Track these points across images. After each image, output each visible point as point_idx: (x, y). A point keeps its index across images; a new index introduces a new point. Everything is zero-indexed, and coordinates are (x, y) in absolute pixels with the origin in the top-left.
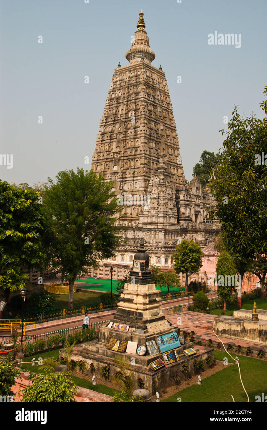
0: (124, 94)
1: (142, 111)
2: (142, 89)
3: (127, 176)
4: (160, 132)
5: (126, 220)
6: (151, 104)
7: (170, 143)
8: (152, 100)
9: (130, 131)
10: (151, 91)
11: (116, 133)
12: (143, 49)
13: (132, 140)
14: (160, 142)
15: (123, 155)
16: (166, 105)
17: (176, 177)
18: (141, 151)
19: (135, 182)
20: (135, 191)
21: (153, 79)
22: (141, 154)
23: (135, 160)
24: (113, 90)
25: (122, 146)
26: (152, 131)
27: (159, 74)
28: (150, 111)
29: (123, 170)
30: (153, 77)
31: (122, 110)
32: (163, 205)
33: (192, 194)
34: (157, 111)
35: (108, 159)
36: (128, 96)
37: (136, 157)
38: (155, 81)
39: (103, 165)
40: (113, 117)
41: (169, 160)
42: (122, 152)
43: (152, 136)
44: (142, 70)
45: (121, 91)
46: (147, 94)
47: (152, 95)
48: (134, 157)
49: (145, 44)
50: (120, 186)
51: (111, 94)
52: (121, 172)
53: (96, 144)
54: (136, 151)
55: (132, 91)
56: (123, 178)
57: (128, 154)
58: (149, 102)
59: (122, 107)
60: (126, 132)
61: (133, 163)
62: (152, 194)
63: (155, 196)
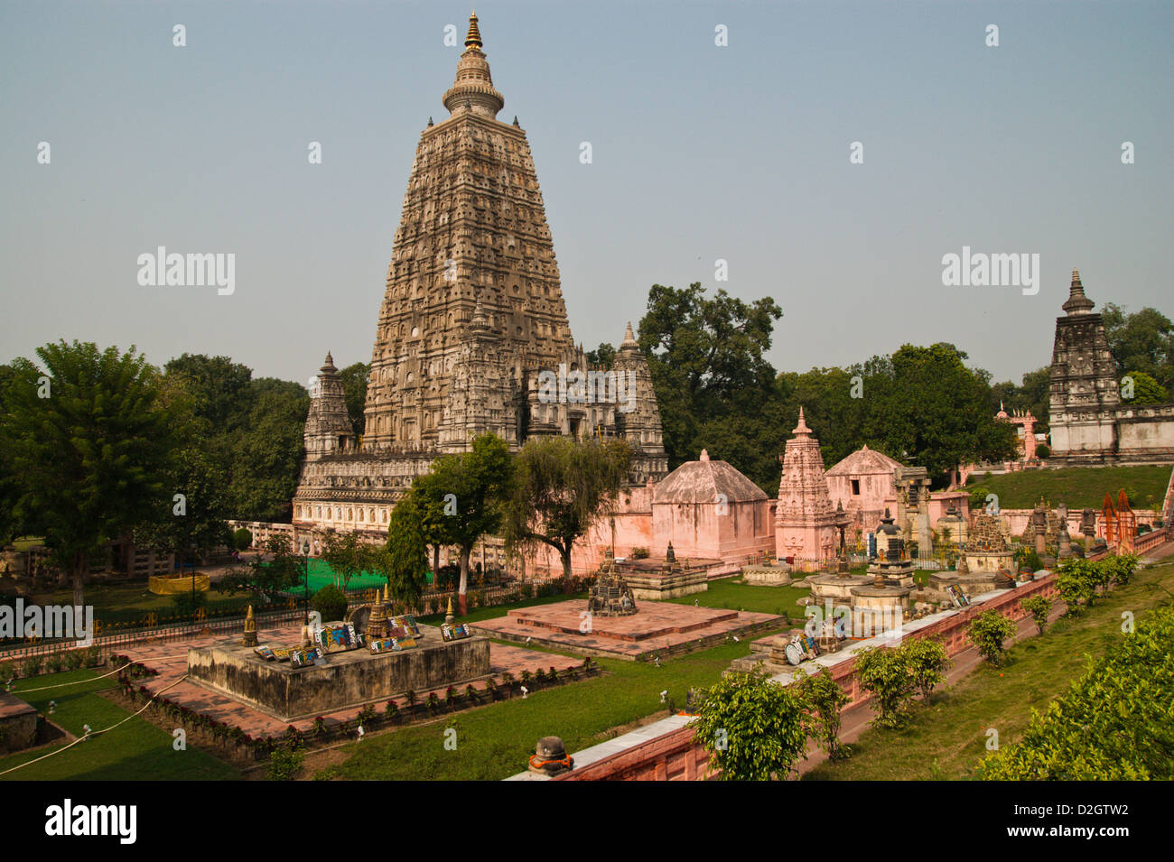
0: (434, 179)
1: (461, 212)
2: (463, 167)
3: (433, 348)
4: (506, 251)
5: (431, 438)
6: (483, 196)
7: (535, 273)
8: (488, 188)
9: (440, 254)
10: (486, 170)
11: (418, 261)
12: (471, 88)
14: (508, 273)
15: (427, 305)
16: (526, 196)
17: (549, 343)
18: (456, 293)
19: (446, 358)
20: (447, 378)
21: (491, 145)
22: (457, 300)
23: (446, 313)
24: (417, 175)
25: (427, 287)
26: (485, 253)
27: (508, 135)
28: (480, 211)
29: (428, 335)
30: (493, 141)
31: (430, 212)
32: (475, 405)
34: (500, 210)
35: (405, 314)
36: (440, 183)
37: (449, 306)
38: (497, 149)
39: (396, 328)
40: (414, 228)
41: (529, 308)
42: (426, 299)
43: (484, 262)
44: (465, 129)
45: (429, 174)
46: (474, 175)
47: (486, 177)
48: (445, 306)
49: (478, 78)
50: (421, 368)
51: (413, 183)
52: (424, 340)
53: (388, 286)
54: (449, 294)
55: (447, 173)
56: (426, 352)
57: (436, 301)
58: (480, 192)
59: (430, 207)
60: (434, 257)
61: (443, 319)
62: (457, 383)
63: (463, 386)
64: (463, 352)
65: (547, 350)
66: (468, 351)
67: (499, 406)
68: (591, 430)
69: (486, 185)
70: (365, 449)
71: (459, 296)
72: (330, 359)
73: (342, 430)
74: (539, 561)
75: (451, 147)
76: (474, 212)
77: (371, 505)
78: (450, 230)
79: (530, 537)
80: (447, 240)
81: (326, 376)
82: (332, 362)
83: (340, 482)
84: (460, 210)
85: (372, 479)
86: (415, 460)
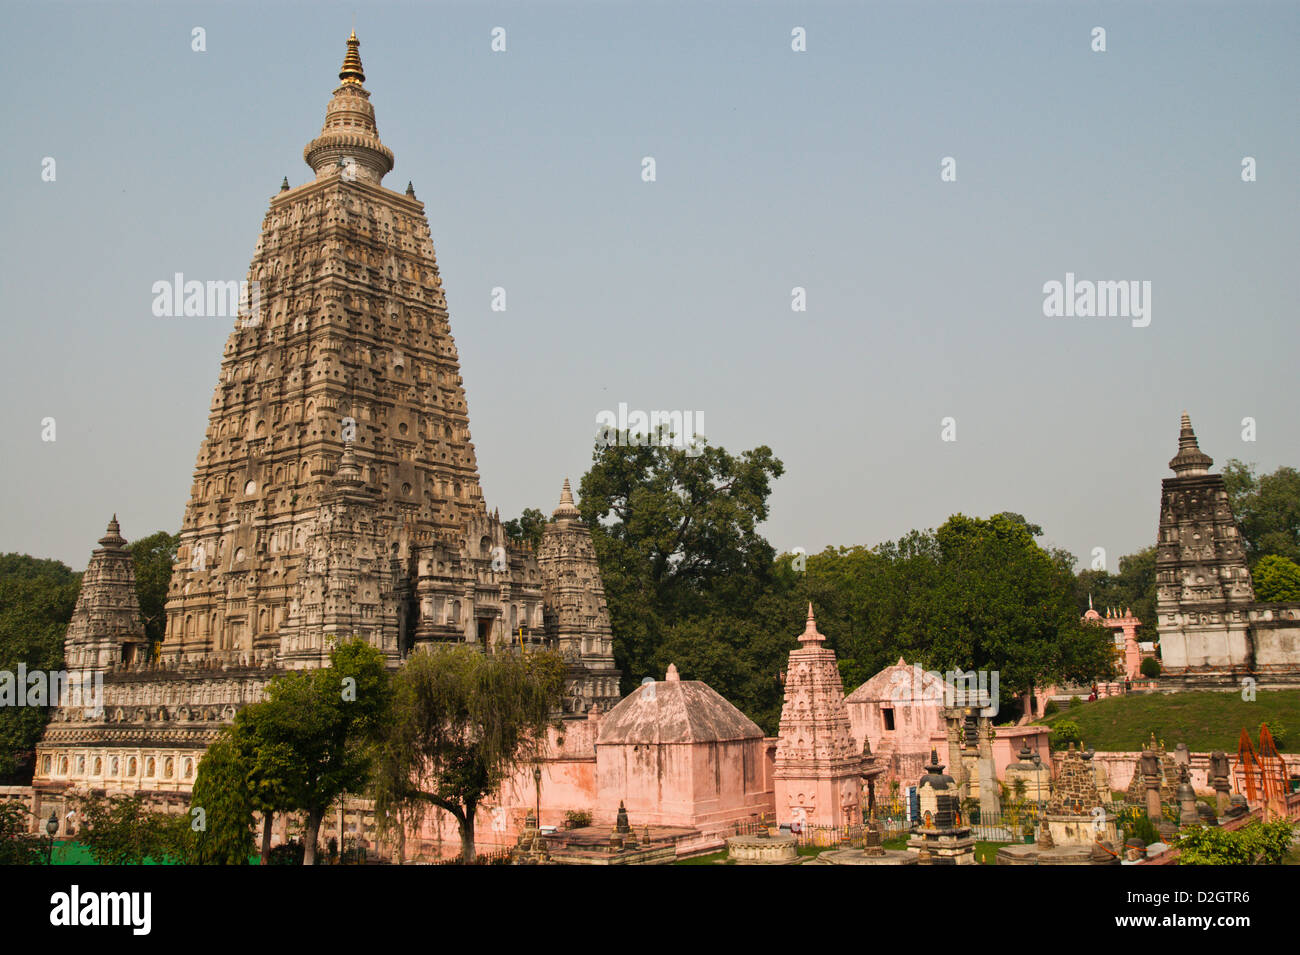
0: (287, 266)
1: (326, 315)
2: (331, 250)
3: (276, 512)
4: (391, 374)
5: (267, 646)
6: (359, 293)
7: (432, 406)
8: (366, 282)
9: (293, 374)
10: (365, 256)
11: (259, 384)
12: (347, 139)
13: (297, 402)
14: (393, 406)
15: (270, 449)
16: (422, 295)
17: (450, 508)
18: (315, 433)
19: (296, 527)
20: (296, 557)
21: (373, 222)
22: (315, 443)
23: (299, 461)
24: (263, 259)
25: (272, 422)
26: (360, 375)
27: (398, 208)
28: (355, 315)
29: (271, 492)
30: (377, 215)
31: (279, 314)
32: (337, 596)
33: (463, 556)
34: (383, 315)
35: (236, 461)
36: (296, 272)
37: (304, 451)
38: (381, 227)
39: (222, 482)
40: (254, 336)
41: (423, 456)
42: (270, 440)
43: (358, 388)
44: (335, 196)
45: (281, 259)
46: (347, 263)
47: (365, 266)
48: (296, 452)
49: (357, 125)
50: (258, 541)
51: (256, 270)
52: (264, 500)
53: (211, 419)
54: (304, 433)
55: (307, 258)
56: (266, 518)
57: (284, 443)
58: (356, 287)
59: (280, 306)
60: (284, 379)
61: (294, 470)
62: (311, 564)
63: (320, 569)
64: (322, 519)
65: (447, 518)
66: (330, 518)
67: (373, 598)
68: (508, 636)
69: (364, 278)
70: (163, 663)
71: (319, 437)
72: (115, 526)
73: (128, 634)
74: (426, 834)
75: (315, 222)
76: (345, 317)
77: (168, 752)
78: (309, 340)
79: (415, 796)
80: (304, 355)
81: (108, 551)
82: (118, 531)
83: (120, 715)
84: (325, 312)
85: (172, 710)
86: (242, 681)
